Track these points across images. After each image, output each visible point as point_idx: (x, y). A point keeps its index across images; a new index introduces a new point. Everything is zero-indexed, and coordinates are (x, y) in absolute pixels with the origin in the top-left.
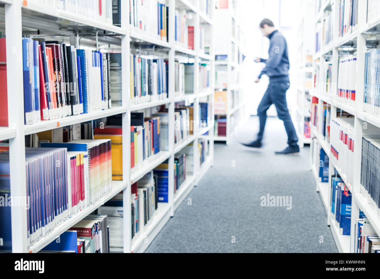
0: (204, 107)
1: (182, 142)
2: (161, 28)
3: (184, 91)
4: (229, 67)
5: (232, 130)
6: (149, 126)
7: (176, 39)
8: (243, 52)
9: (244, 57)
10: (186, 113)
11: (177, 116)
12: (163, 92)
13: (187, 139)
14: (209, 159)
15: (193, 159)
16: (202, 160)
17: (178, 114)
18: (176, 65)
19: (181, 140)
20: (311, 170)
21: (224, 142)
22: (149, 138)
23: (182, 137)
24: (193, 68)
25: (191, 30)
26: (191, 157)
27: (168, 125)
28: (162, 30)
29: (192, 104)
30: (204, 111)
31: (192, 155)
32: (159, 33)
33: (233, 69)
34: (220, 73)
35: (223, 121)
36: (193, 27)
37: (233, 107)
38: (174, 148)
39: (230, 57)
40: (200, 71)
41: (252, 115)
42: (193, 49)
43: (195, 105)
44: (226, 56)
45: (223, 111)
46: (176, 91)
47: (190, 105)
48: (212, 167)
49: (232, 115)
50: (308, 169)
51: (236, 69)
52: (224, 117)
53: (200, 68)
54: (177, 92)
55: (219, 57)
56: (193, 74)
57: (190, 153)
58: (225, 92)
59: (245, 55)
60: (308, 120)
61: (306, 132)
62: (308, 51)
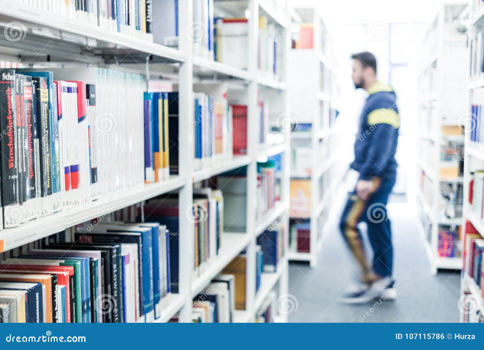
2: (156, 149)
4: (315, 142)
8: (336, 105)
9: (337, 113)
21: (306, 263)
28: (156, 154)
32: (147, 164)
33: (321, 140)
44: (309, 125)
45: (305, 212)
51: (326, 140)
53: (259, 179)
55: (298, 127)
56: (244, 195)
60: (445, 227)
61: (441, 247)
62: (444, 118)
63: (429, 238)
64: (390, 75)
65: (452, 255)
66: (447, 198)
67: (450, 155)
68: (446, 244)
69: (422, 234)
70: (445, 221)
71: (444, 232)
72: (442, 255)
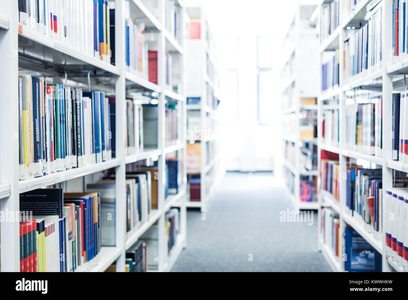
0: (172, 165)
1: (141, 226)
2: (101, 40)
3: (142, 146)
4: (203, 113)
5: (207, 192)
6: (74, 212)
7: (128, 63)
8: (217, 95)
9: (219, 102)
10: (147, 179)
11: (131, 187)
12: (103, 149)
13: (148, 220)
14: (180, 239)
15: (157, 246)
16: (171, 244)
17: (132, 182)
18: (128, 104)
19: (138, 223)
20: (320, 251)
21: (198, 210)
22: (75, 234)
23: (140, 218)
24: (157, 111)
25: (153, 57)
26: (154, 243)
27: (114, 203)
28: (102, 43)
29: (156, 163)
30: (173, 172)
31: (157, 240)
32: (96, 48)
33: (207, 114)
34: (192, 120)
35: (195, 181)
36: (156, 52)
37: (208, 163)
38: (126, 240)
39: (204, 100)
40: (166, 116)
41: (228, 170)
42: (156, 83)
43: (159, 164)
44: (199, 99)
45: (196, 168)
46: (128, 145)
47: (152, 164)
48: (184, 249)
49: (208, 174)
50: (317, 250)
51: (211, 116)
52: (197, 176)
53: (166, 112)
54: (131, 148)
55: (190, 100)
56: (156, 119)
57: (154, 236)
58: (197, 145)
59: (219, 100)
60: (304, 178)
61: (302, 193)
62: (302, 92)
63: (293, 191)
64: (258, 77)
65: (310, 200)
66: (305, 154)
67: (307, 120)
68: (306, 190)
69: (287, 191)
70: (305, 173)
71: (304, 183)
72: (303, 200)
